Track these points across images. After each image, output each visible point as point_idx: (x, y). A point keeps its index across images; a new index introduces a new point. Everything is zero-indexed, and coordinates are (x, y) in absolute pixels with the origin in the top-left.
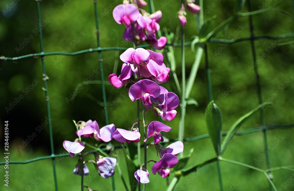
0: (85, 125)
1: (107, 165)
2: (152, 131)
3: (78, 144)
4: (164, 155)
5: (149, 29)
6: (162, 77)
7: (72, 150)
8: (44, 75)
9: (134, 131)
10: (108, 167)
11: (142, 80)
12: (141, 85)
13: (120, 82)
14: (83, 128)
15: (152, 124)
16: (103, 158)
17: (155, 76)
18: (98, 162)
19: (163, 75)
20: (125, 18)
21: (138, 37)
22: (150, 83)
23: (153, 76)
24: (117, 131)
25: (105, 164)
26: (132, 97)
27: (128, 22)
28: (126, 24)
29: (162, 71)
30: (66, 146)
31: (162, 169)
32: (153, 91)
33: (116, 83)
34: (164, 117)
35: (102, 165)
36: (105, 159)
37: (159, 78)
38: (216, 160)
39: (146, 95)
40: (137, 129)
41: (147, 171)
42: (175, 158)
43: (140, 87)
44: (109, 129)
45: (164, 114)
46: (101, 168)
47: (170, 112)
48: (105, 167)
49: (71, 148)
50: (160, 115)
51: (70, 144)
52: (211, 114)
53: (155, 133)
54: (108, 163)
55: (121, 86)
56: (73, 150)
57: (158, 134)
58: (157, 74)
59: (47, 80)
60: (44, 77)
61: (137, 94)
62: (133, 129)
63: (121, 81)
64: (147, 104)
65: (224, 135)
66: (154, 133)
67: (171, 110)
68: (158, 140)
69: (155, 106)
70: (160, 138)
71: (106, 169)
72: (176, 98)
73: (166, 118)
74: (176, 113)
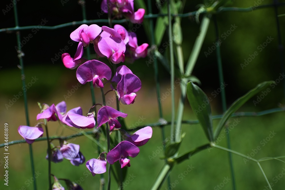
1: (71, 152)
3: (37, 129)
7: (28, 136)
8: (19, 51)
9: (90, 117)
10: (72, 154)
12: (90, 66)
15: (104, 109)
16: (67, 143)
18: (61, 149)
19: (117, 55)
25: (69, 151)
26: (81, 80)
30: (21, 132)
31: (122, 158)
32: (104, 73)
33: (68, 63)
35: (66, 152)
36: (69, 145)
37: (112, 58)
38: (208, 146)
39: (96, 77)
40: (93, 113)
41: (106, 159)
42: (134, 147)
46: (65, 154)
47: (130, 95)
48: (69, 154)
49: (27, 134)
51: (26, 129)
53: (111, 119)
54: (72, 150)
55: (74, 66)
56: (30, 136)
57: (115, 120)
59: (23, 57)
60: (19, 54)
62: (89, 114)
64: (97, 87)
67: (130, 93)
68: (112, 127)
71: (70, 157)
72: (136, 79)
73: (124, 102)
74: (134, 96)
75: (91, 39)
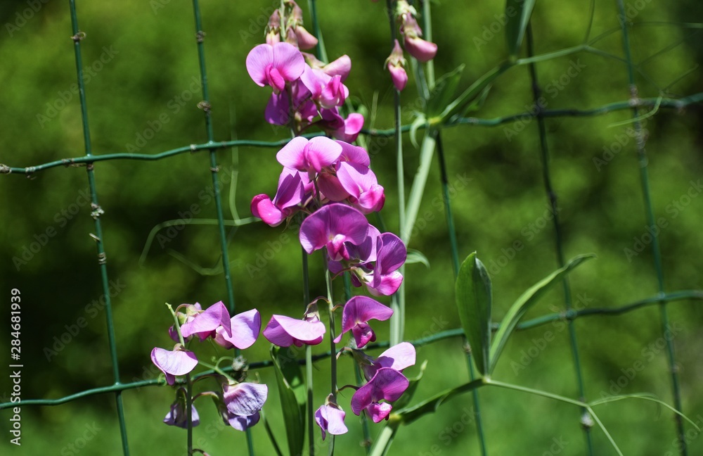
0: (194, 314)
1: (245, 399)
2: (350, 319)
3: (183, 354)
4: (377, 372)
5: (328, 95)
6: (370, 199)
7: (170, 368)
8: (93, 205)
9: (311, 321)
10: (249, 404)
11: (327, 206)
12: (326, 217)
13: (278, 212)
14: (191, 319)
15: (353, 303)
16: (236, 384)
17: (355, 196)
18: (226, 395)
19: (372, 195)
20: (274, 72)
21: (298, 116)
22: (348, 211)
23: (351, 196)
24: (275, 320)
25: (243, 399)
26: (307, 245)
27: (282, 83)
28: (277, 87)
29: (368, 187)
30: (158, 360)
31: (374, 402)
32: (351, 230)
33: (270, 214)
34: (375, 289)
35: (235, 400)
36: (241, 386)
37: (362, 202)
39: (339, 239)
40: (316, 315)
41: (340, 407)
42: (402, 378)
43: (323, 222)
44: (246, 320)
45: (377, 282)
46: (233, 406)
47: (389, 276)
48: (242, 405)
49: (170, 365)
50: (367, 283)
51: (165, 355)
52: (469, 282)
53: (358, 324)
54: (250, 395)
55: (280, 220)
56: (173, 368)
57: (363, 326)
58: (358, 193)
59: (101, 216)
60: (95, 210)
61: (317, 237)
62: (309, 316)
63: (280, 210)
64: (340, 258)
65: (495, 331)
66: (356, 324)
67: (389, 273)
68: (365, 338)
69: (353, 265)
70: (370, 333)
71: (244, 410)
72: (399, 245)
73: (378, 290)
74: (401, 279)
75: (323, 164)
